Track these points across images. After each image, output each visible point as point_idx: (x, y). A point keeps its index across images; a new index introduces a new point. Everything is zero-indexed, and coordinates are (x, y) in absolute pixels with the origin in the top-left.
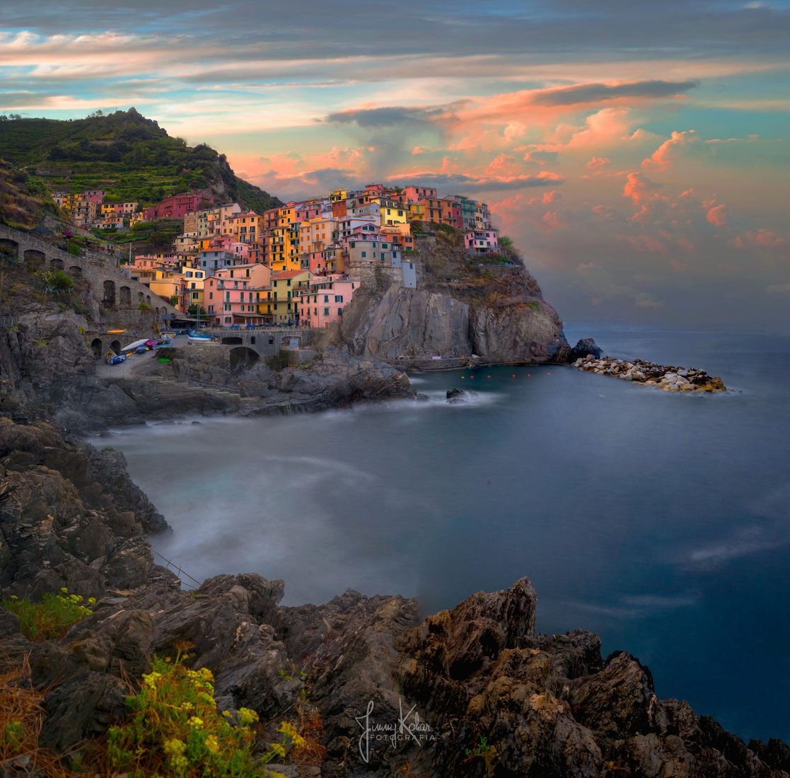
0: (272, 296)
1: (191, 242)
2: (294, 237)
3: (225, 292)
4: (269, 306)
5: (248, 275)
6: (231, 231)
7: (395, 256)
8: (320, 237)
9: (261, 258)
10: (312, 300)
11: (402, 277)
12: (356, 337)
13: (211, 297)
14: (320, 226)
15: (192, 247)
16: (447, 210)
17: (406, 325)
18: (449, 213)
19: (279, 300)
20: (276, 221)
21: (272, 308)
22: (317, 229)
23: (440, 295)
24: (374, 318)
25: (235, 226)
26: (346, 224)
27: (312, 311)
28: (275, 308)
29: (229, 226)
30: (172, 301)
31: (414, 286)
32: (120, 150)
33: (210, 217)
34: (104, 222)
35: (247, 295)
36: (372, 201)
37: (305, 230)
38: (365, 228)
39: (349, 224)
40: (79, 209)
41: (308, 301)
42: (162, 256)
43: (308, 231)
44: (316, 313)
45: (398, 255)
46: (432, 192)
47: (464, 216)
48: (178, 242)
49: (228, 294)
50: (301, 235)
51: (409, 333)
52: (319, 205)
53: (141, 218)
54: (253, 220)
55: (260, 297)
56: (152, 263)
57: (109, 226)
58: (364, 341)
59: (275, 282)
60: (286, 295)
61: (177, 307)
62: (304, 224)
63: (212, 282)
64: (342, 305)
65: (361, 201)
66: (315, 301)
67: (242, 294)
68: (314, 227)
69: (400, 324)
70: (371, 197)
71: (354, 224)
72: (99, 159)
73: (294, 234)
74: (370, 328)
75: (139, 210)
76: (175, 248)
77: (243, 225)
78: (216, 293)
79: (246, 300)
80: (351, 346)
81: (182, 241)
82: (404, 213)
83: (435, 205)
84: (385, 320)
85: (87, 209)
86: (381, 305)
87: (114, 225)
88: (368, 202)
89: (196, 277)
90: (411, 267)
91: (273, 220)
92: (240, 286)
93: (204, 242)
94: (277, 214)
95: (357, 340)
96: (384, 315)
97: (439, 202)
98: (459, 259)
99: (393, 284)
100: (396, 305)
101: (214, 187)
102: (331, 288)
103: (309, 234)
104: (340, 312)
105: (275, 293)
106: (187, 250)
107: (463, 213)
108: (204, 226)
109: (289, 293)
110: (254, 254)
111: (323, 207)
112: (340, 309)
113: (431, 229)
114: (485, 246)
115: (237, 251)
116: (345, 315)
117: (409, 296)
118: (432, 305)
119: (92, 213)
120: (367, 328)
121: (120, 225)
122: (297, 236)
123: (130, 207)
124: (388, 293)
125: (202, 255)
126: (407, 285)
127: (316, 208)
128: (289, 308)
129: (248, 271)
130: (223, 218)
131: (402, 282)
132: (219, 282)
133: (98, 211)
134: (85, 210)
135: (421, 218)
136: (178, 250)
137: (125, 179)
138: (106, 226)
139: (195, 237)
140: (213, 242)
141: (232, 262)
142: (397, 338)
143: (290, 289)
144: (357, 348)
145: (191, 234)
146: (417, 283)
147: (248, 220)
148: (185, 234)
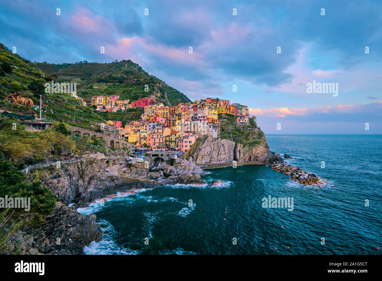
0: (170, 139)
1: (147, 116)
2: (180, 118)
3: (154, 139)
4: (169, 142)
5: (163, 132)
6: (160, 113)
7: (210, 127)
8: (188, 118)
9: (169, 124)
10: (181, 142)
11: (212, 134)
12: (195, 154)
13: (149, 140)
14: (188, 114)
15: (147, 118)
16: (232, 109)
17: (212, 149)
18: (233, 110)
19: (172, 141)
20: (174, 111)
21: (170, 143)
22: (187, 115)
23: (225, 140)
24: (201, 148)
25: (161, 111)
26: (196, 115)
27: (182, 146)
28: (171, 143)
29: (159, 111)
30: (135, 143)
31: (216, 137)
32: (123, 79)
33: (153, 108)
34: (118, 107)
35: (161, 139)
36: (206, 106)
37: (183, 115)
38: (202, 117)
39: (197, 115)
40: (109, 102)
41: (181, 143)
42: (137, 121)
43: (184, 116)
44: (182, 147)
45: (212, 127)
46: (228, 102)
47: (238, 111)
48: (142, 116)
49: (155, 139)
50: (182, 117)
51: (213, 153)
52: (189, 106)
53: (130, 106)
54: (167, 110)
55: (167, 139)
56: (131, 128)
57: (119, 109)
58: (197, 156)
59: (171, 135)
60: (175, 139)
61: (138, 144)
62: (183, 113)
63: (149, 135)
64: (191, 144)
65: (202, 106)
66: (182, 143)
67: (160, 139)
68: (186, 114)
69: (211, 149)
70: (206, 105)
71: (199, 115)
72: (116, 82)
73: (180, 116)
74: (200, 151)
75: (130, 103)
76: (141, 118)
77: (164, 112)
78: (151, 139)
79: (161, 141)
80: (193, 157)
81: (144, 116)
82: (217, 110)
83: (228, 107)
84: (205, 149)
85: (111, 102)
86: (204, 144)
87: (121, 109)
88: (205, 106)
89: (145, 133)
90: (216, 131)
91: (173, 111)
92: (159, 136)
93: (150, 117)
94: (175, 108)
95: (195, 155)
96: (205, 147)
97: (229, 106)
98: (234, 126)
99: (209, 137)
100: (210, 143)
101: (156, 94)
102: (188, 138)
103: (184, 117)
104: (191, 146)
105: (171, 138)
106: (145, 119)
107: (238, 110)
108: (151, 111)
109: (175, 138)
110: (166, 123)
111: (190, 107)
112: (190, 145)
113: (226, 116)
114: (244, 122)
115: (161, 121)
116: (192, 147)
117: (214, 141)
118: (222, 143)
119: (113, 104)
120: (199, 151)
121: (123, 109)
122: (180, 117)
123: (126, 102)
124: (207, 140)
125: (149, 123)
126: (214, 137)
127: (188, 107)
128: (175, 143)
129: (163, 130)
130: (157, 108)
131: (212, 136)
132: (152, 136)
133: (115, 103)
134: (111, 103)
135: (223, 112)
136: (142, 119)
137: (125, 90)
138: (118, 109)
139: (148, 115)
140: (153, 118)
141: (159, 125)
142: (209, 154)
143: (176, 137)
144: (195, 158)
145: (147, 114)
146: (218, 136)
147: (165, 110)
148: (145, 113)
